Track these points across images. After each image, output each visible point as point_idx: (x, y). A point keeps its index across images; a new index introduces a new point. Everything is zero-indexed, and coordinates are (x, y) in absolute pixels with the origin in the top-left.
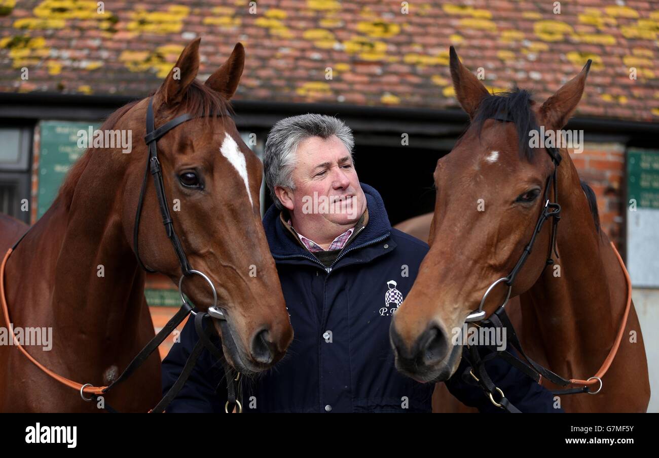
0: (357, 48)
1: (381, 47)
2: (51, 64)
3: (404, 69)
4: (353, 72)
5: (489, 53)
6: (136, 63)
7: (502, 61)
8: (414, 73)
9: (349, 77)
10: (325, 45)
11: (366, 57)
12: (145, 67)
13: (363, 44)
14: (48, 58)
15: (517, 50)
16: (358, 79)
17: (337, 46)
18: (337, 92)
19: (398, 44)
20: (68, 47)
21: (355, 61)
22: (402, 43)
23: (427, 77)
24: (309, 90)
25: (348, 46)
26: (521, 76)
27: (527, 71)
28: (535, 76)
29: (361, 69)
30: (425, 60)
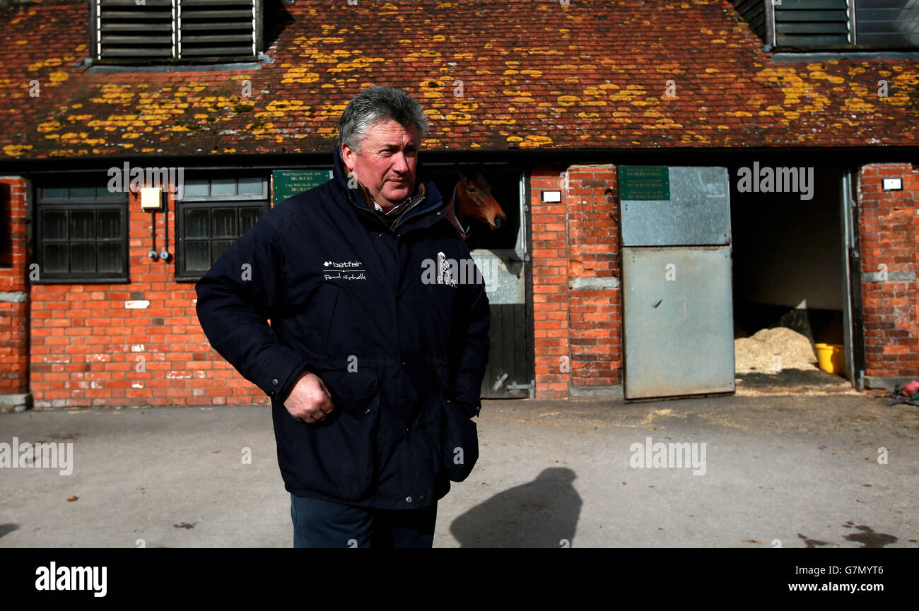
0: (454, 118)
1: (468, 117)
2: (277, 137)
3: (483, 128)
4: (453, 131)
5: (531, 116)
6: (326, 134)
7: (539, 120)
8: (488, 130)
9: (450, 134)
10: (435, 117)
11: (459, 122)
12: (332, 136)
13: (458, 115)
14: (276, 134)
15: (548, 113)
16: (456, 135)
17: (443, 118)
18: (445, 144)
19: (478, 114)
20: (287, 128)
21: (453, 125)
22: (480, 114)
23: (496, 131)
24: (428, 143)
25: (449, 117)
26: (551, 127)
27: (555, 125)
28: (560, 127)
29: (457, 130)
30: (494, 122)
